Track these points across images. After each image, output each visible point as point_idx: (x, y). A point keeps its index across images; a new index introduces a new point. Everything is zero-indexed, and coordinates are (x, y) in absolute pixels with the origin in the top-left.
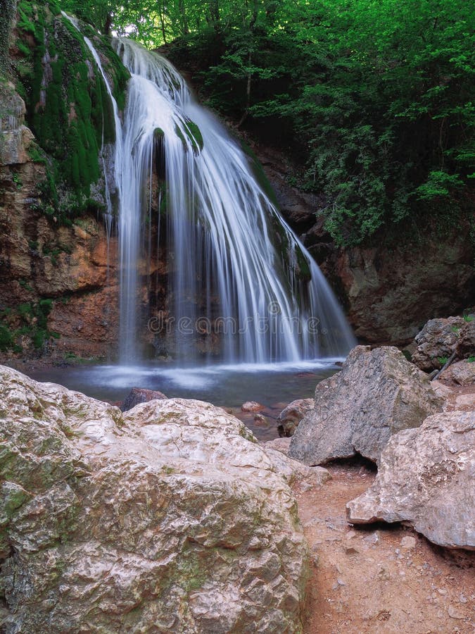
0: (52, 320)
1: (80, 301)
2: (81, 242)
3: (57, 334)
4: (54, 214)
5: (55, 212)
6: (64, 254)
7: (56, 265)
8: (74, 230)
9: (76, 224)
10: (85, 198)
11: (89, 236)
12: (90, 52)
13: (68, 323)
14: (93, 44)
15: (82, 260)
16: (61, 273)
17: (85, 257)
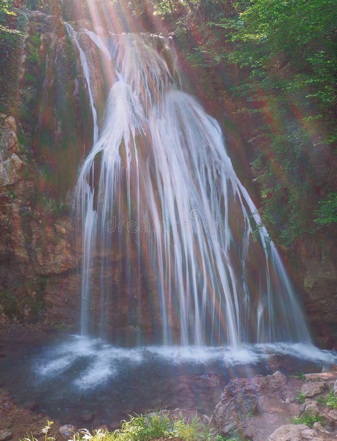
0: (47, 294)
1: (66, 280)
2: (62, 236)
3: (50, 305)
4: (39, 219)
5: (40, 217)
6: (51, 245)
7: (45, 254)
8: (56, 228)
9: (58, 224)
10: (62, 204)
11: (68, 232)
12: (81, 68)
13: (59, 296)
14: (87, 57)
15: (64, 250)
16: (49, 260)
17: (67, 247)
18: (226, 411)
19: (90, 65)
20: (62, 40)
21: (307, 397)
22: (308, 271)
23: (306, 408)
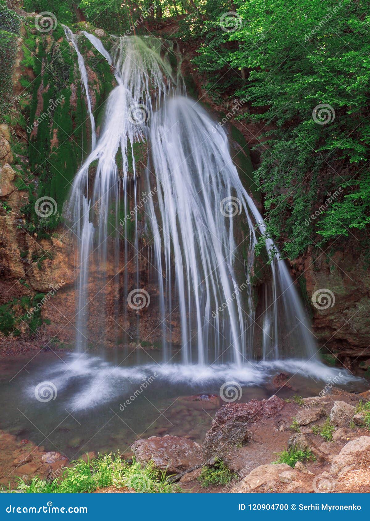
0: (45, 310)
1: (64, 296)
2: (59, 249)
3: (49, 322)
4: (35, 231)
5: (35, 229)
6: (47, 260)
7: (41, 269)
8: (52, 242)
9: (54, 237)
10: (58, 216)
11: (65, 246)
12: (79, 73)
13: (57, 312)
14: (85, 61)
15: (62, 264)
16: (46, 275)
17: (64, 261)
18: (212, 440)
19: (88, 69)
20: (59, 43)
21: (302, 425)
22: (315, 286)
23: (294, 441)
